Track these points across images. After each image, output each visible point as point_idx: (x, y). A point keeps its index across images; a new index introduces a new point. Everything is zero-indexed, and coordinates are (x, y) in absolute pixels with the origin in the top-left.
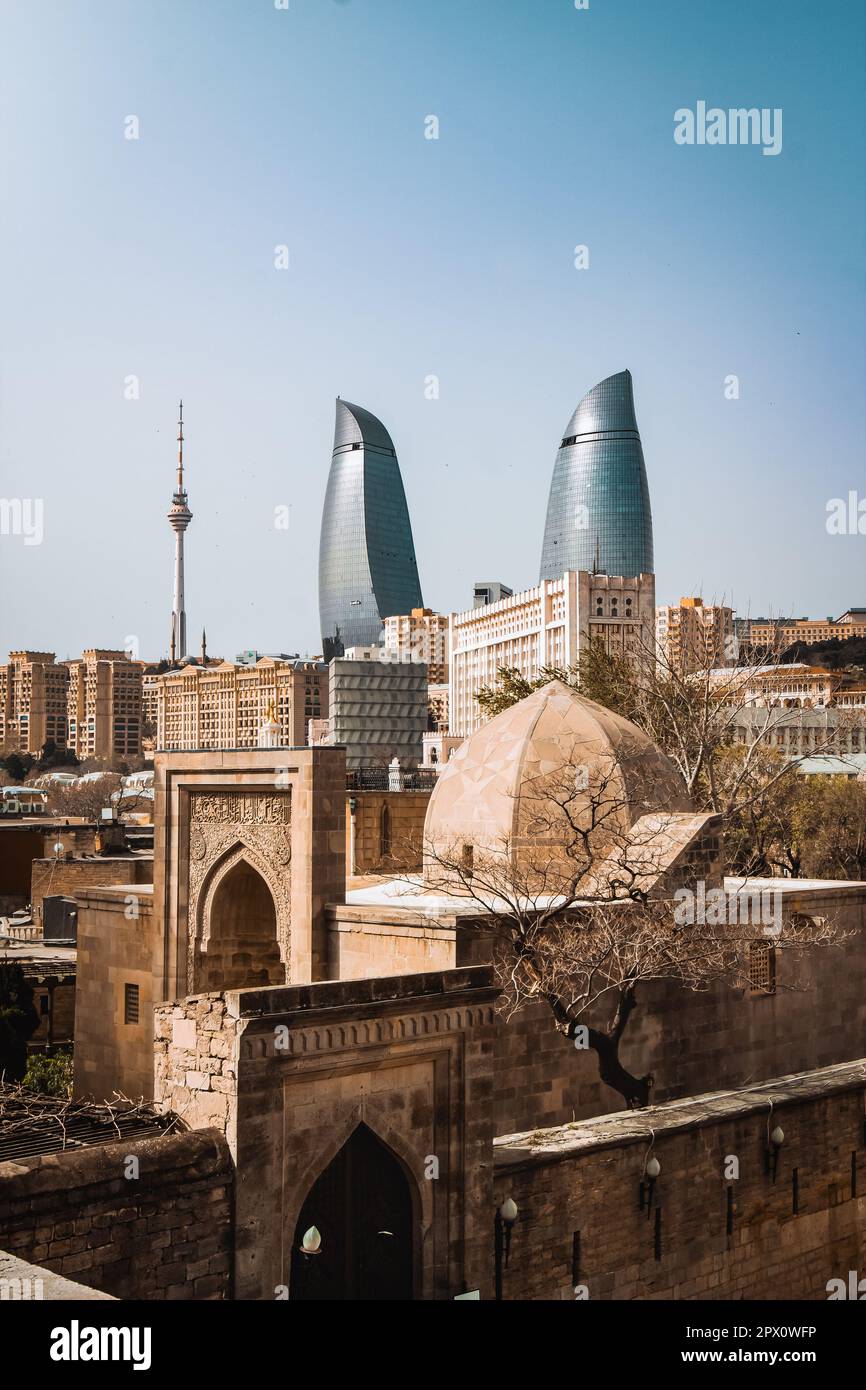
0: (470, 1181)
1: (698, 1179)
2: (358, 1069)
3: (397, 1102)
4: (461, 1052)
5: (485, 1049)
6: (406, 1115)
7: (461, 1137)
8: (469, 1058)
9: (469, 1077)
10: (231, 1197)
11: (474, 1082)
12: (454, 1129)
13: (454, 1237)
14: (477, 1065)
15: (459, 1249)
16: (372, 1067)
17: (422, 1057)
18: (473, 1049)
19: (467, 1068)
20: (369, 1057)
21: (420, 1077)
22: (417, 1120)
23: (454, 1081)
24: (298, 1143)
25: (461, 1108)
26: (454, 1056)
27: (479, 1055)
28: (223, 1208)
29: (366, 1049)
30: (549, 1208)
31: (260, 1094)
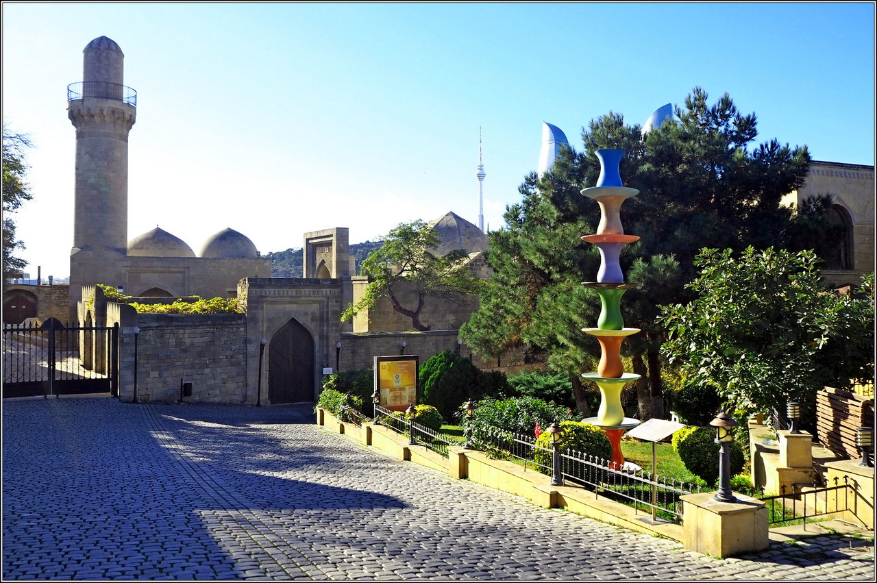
0: (330, 339)
1: (426, 351)
2: (291, 302)
3: (306, 314)
4: (328, 302)
5: (336, 302)
6: (309, 318)
7: (328, 325)
8: (330, 303)
9: (330, 309)
10: (246, 330)
11: (332, 311)
12: (325, 323)
13: (325, 353)
14: (333, 306)
15: (327, 356)
16: (296, 303)
17: (314, 302)
18: (332, 301)
19: (330, 306)
20: (294, 299)
21: (315, 308)
22: (313, 319)
23: (325, 310)
24: (270, 320)
25: (328, 317)
26: (325, 303)
27: (334, 303)
28: (244, 333)
29: (292, 297)
30: (363, 351)
31: (255, 305)
